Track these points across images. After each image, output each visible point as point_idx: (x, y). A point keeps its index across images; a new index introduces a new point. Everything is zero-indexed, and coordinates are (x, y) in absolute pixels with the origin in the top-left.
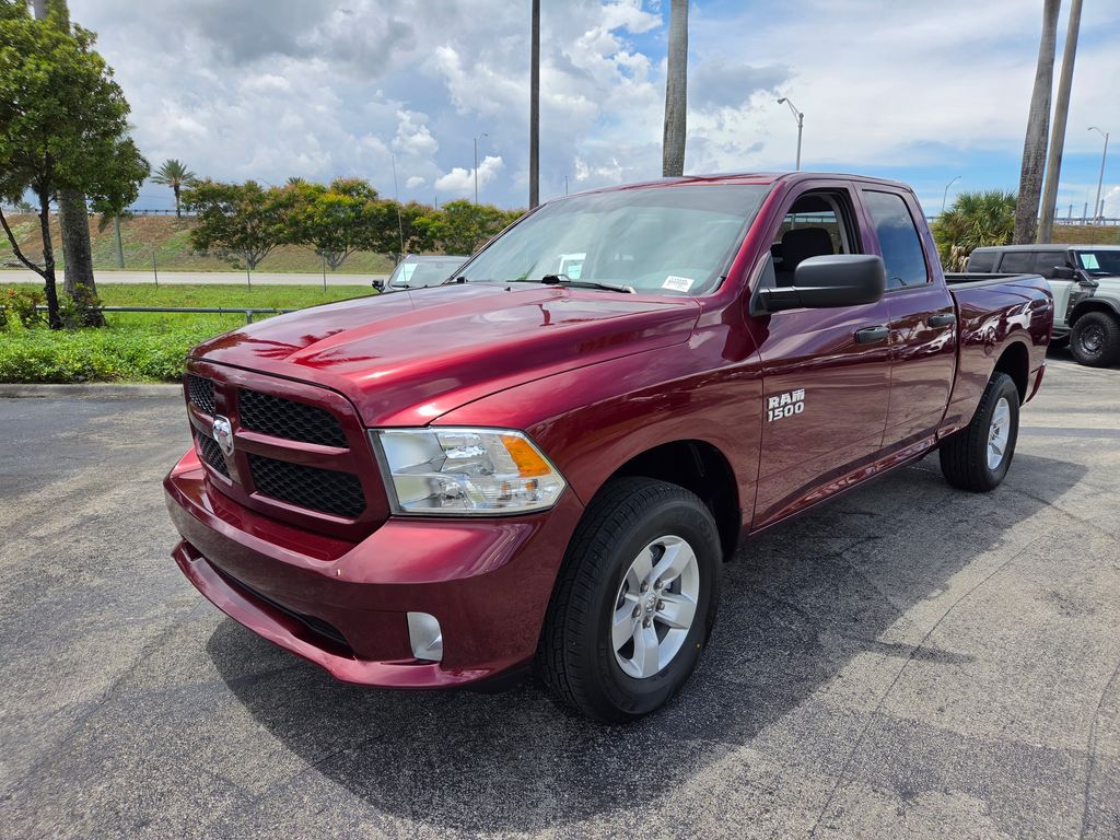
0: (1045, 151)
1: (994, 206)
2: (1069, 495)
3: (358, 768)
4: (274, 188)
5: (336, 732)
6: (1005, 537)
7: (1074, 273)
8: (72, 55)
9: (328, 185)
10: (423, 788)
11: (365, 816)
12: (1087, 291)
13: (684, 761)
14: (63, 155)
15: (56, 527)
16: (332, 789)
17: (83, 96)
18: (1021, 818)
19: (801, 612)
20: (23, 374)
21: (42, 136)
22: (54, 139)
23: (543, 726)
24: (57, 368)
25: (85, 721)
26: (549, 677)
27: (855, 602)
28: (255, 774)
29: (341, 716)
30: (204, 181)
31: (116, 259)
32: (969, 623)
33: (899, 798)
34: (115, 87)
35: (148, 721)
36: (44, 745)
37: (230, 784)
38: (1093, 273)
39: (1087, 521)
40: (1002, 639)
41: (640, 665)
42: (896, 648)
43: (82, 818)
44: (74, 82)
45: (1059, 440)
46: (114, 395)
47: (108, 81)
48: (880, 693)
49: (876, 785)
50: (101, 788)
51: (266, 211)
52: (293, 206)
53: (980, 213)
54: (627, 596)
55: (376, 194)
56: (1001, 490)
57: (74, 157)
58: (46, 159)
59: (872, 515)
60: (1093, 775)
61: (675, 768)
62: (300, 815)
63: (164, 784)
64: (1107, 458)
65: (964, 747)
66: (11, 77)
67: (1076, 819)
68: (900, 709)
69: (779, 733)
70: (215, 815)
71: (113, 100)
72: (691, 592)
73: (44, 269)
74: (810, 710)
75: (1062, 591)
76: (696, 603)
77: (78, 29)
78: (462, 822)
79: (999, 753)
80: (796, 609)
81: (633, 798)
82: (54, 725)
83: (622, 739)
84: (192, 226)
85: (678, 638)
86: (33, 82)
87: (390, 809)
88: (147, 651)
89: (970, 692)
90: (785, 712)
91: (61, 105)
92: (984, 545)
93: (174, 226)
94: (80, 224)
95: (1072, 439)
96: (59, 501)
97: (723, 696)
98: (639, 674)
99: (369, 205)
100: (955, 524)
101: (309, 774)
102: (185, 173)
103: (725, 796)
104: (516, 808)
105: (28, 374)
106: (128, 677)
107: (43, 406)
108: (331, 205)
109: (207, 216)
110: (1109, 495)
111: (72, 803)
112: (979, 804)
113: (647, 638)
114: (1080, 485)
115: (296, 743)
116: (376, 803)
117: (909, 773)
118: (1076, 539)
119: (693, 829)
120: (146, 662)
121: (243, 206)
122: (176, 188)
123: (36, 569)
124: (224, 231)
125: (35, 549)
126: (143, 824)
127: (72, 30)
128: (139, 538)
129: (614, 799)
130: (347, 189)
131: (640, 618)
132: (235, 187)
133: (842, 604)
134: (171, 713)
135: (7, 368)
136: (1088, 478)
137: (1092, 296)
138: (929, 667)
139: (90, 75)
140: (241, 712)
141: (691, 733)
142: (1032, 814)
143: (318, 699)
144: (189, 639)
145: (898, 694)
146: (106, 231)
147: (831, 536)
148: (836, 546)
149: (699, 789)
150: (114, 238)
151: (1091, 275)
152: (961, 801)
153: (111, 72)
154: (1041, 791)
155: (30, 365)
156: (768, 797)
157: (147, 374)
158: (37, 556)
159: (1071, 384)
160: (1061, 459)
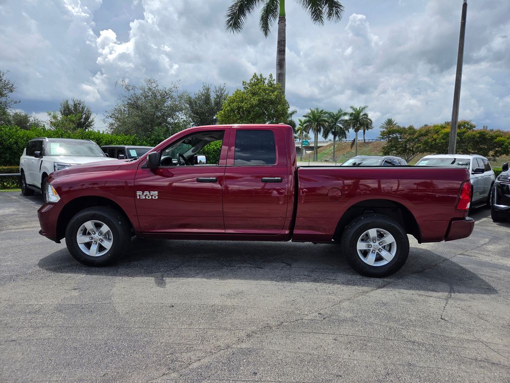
51: (416, 138)
52: (427, 135)
85: (106, 251)
98: (88, 253)
99: (470, 132)
108: (446, 134)
109: (391, 141)
113: (93, 247)
121: (406, 136)
124: (396, 147)
131: (93, 240)
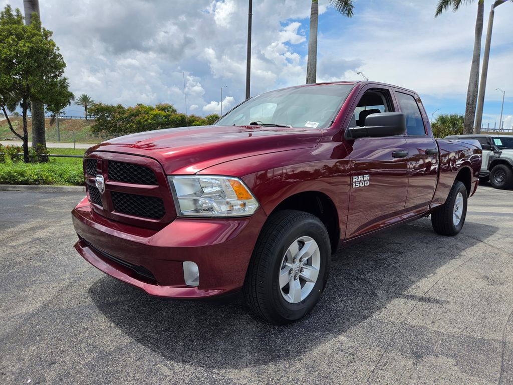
0: (477, 95)
1: (454, 121)
2: (491, 238)
3: (158, 342)
4: (130, 108)
5: (147, 326)
6: (462, 254)
7: (491, 147)
8: (41, 41)
9: (155, 107)
10: (188, 350)
11: (160, 362)
12: (497, 155)
13: (312, 341)
14: (34, 85)
15: (20, 242)
16: (144, 350)
17: (45, 59)
18: (472, 367)
19: (368, 282)
20: (10, 180)
21: (26, 76)
22: (31, 78)
23: (246, 326)
24: (26, 178)
25: (28, 320)
26: (249, 300)
27: (393, 278)
28: (108, 343)
29: (150, 320)
30: (98, 103)
31: (57, 138)
32: (446, 288)
33: (414, 358)
34: (60, 55)
35: (58, 321)
36: (8, 330)
37: (96, 347)
38: (499, 147)
39: (500, 248)
40: (461, 294)
41: (292, 297)
42: (412, 297)
43: (24, 360)
44: (41, 53)
45: (486, 217)
46: (52, 190)
47: (57, 53)
48: (405, 315)
49: (403, 353)
50: (33, 348)
51: (126, 118)
52: (138, 115)
53: (448, 124)
54: (286, 264)
55: (176, 111)
56: (460, 236)
57: (39, 86)
58: (27, 87)
59: (400, 244)
60: (505, 350)
61: (308, 344)
62: (128, 361)
63: (64, 347)
64: (508, 224)
65: (444, 338)
66: (12, 49)
67: (498, 368)
68: (414, 321)
69: (357, 331)
70: (87, 360)
71: (58, 61)
72: (317, 264)
73: (23, 136)
74: (372, 321)
75: (488, 275)
76: (319, 270)
77: (44, 30)
78: (206, 365)
79: (461, 340)
80: (365, 281)
81: (287, 356)
82: (13, 322)
83: (283, 331)
84: (92, 125)
85: (310, 286)
86: (22, 52)
87: (172, 359)
88: (60, 292)
89: (446, 315)
90: (360, 322)
91: (35, 62)
92: (452, 257)
93: (84, 124)
94: (41, 117)
95: (492, 217)
96: (23, 232)
97: (331, 315)
98: (292, 301)
99: (173, 116)
100: (439, 248)
101: (134, 344)
102: (90, 100)
103: (332, 356)
104: (232, 360)
105: (13, 180)
106: (50, 303)
107: (19, 194)
108: (156, 115)
109: (99, 119)
110: (509, 239)
111: (19, 354)
112: (452, 361)
113: (295, 285)
114: (496, 234)
115: (128, 331)
116: (165, 356)
117: (419, 348)
118: (494, 255)
119: (316, 369)
120: (59, 296)
121: (115, 115)
122: (86, 107)
123: (10, 258)
124: (106, 126)
125: (10, 250)
126: (53, 363)
127: (42, 30)
128: (59, 247)
129: (279, 356)
130: (163, 109)
131: (292, 275)
132: (112, 106)
133: (387, 279)
134: (70, 318)
135: (3, 177)
136: (500, 232)
137: (499, 157)
138: (427, 305)
139: (48, 50)
140: (103, 318)
141: (316, 329)
142: (477, 365)
143: (140, 313)
144: (80, 288)
145: (413, 316)
146: (53, 126)
147: (381, 252)
148: (384, 256)
149: (319, 353)
150: (56, 129)
151: (498, 148)
152: (443, 360)
153: (58, 49)
154: (481, 356)
155: (14, 176)
156: (352, 356)
157: (67, 182)
158: (11, 253)
159: (490, 195)
160: (487, 224)
